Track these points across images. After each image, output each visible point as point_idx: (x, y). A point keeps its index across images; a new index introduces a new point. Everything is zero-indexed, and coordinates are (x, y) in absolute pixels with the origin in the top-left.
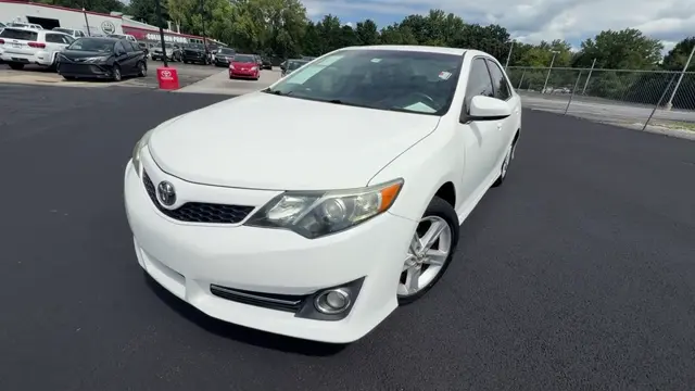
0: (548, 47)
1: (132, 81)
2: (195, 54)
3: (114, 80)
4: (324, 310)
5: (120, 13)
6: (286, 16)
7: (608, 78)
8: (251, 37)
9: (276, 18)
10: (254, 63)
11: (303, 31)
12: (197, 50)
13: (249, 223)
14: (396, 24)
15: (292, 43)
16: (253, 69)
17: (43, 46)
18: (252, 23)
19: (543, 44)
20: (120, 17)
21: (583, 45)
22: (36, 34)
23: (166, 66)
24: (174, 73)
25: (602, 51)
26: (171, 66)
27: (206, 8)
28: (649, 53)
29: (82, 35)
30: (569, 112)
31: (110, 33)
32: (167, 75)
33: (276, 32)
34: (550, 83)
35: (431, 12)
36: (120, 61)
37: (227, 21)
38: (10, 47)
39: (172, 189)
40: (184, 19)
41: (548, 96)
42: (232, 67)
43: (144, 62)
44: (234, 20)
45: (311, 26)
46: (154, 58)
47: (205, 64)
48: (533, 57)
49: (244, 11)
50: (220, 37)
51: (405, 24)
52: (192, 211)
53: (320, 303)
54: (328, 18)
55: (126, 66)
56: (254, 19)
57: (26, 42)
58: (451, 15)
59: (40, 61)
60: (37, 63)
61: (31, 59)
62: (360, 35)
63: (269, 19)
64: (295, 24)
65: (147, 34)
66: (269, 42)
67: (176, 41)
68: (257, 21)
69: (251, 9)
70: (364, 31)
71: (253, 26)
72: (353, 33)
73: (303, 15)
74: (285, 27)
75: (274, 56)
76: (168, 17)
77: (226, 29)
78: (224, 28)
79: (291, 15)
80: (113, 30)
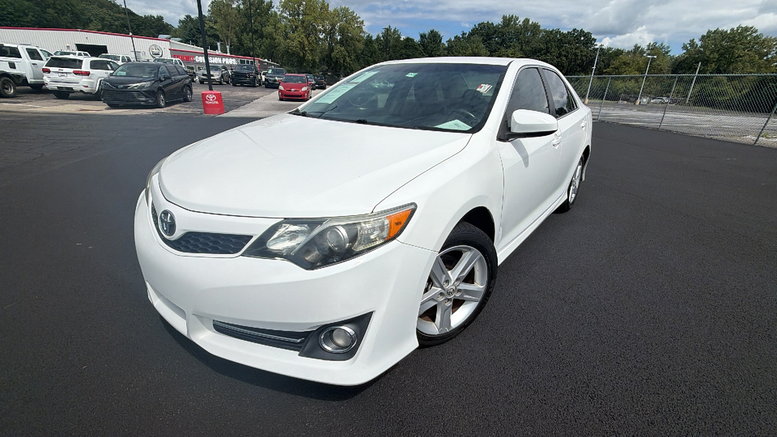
0: (642, 52)
1: (176, 107)
2: (244, 75)
3: (158, 106)
4: (329, 348)
5: (168, 36)
6: (342, 31)
7: (716, 84)
8: (304, 55)
9: (330, 33)
10: (306, 82)
11: (361, 46)
12: (246, 71)
13: (247, 253)
14: (464, 34)
15: (348, 59)
16: (304, 89)
17: (87, 74)
18: (305, 39)
19: (637, 48)
20: (168, 40)
21: (685, 47)
22: (81, 61)
23: (211, 89)
24: (219, 97)
25: (708, 53)
26: (217, 90)
27: (256, 26)
28: (767, 54)
29: (129, 60)
30: (664, 126)
31: (157, 57)
32: (211, 99)
33: (331, 49)
34: (646, 94)
35: (504, 18)
36: (165, 86)
37: (279, 39)
38: (56, 76)
39: (172, 218)
40: (235, 40)
41: (642, 107)
42: (281, 88)
43: (189, 87)
44: (286, 37)
45: (369, 40)
46: (202, 82)
47: (254, 86)
48: (625, 63)
49: (297, 27)
50: (271, 57)
51: (474, 32)
52: (192, 242)
53: (326, 340)
54: (388, 30)
55: (172, 91)
56: (308, 36)
57: (71, 70)
58: (527, 21)
59: (85, 89)
60: (81, 91)
61: (76, 87)
62: (424, 47)
63: (324, 34)
64: (352, 39)
65: (195, 57)
66: (324, 59)
67: (225, 62)
68: (311, 37)
69: (305, 25)
70: (428, 43)
71: (306, 43)
72: (414, 45)
73: (360, 28)
74: (341, 42)
75: (329, 75)
76: (217, 38)
77: (278, 48)
78: (276, 47)
79: (347, 29)
80: (161, 54)
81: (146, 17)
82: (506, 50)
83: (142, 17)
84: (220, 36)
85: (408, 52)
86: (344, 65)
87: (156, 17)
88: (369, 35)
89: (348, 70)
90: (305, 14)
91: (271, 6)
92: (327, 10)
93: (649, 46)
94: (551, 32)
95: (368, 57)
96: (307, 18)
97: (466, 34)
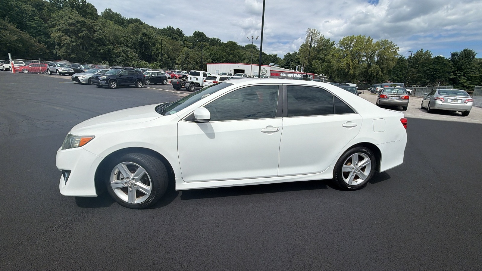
5: (274, 64)
6: (380, 55)
8: (348, 71)
9: (371, 57)
11: (393, 64)
15: (380, 73)
20: (272, 66)
22: (217, 77)
27: (322, 56)
33: (369, 66)
37: (334, 62)
38: (207, 83)
40: (307, 64)
45: (401, 60)
49: (347, 55)
54: (420, 52)
56: (353, 60)
57: (212, 81)
62: (454, 63)
63: (366, 58)
64: (387, 60)
65: (280, 74)
66: (362, 73)
67: (295, 76)
68: (356, 60)
69: (352, 53)
70: (459, 59)
71: (351, 64)
72: (443, 61)
73: (395, 52)
74: (378, 63)
75: (364, 83)
76: (299, 63)
77: (331, 68)
78: (331, 67)
79: (384, 54)
80: (265, 73)
81: (270, 56)
83: (268, 55)
84: (301, 62)
85: (436, 67)
86: (377, 77)
87: (274, 55)
88: (402, 56)
89: (379, 80)
90: (354, 46)
91: (333, 44)
92: (370, 43)
95: (398, 71)
96: (355, 49)
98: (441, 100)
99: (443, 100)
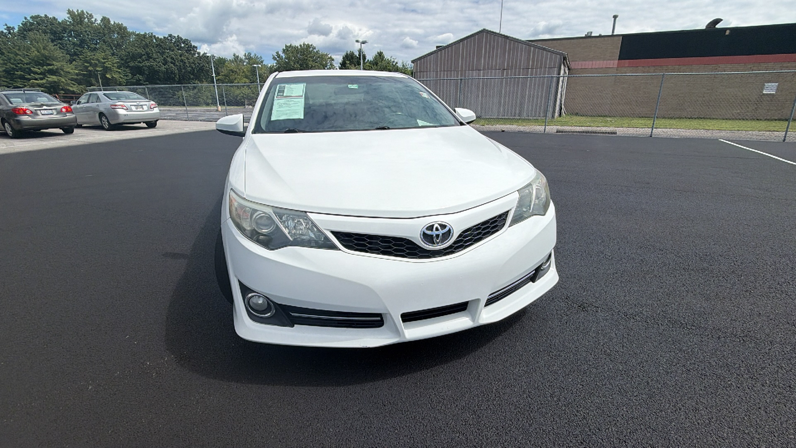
0: (242, 61)
14: (9, 28)
19: (235, 57)
35: (70, 13)
48: (232, 71)
51: (27, 27)
58: (106, 20)
82: (93, 54)
93: (245, 55)
94: (145, 35)
97: (13, 28)
98: (123, 109)
99: (125, 108)
